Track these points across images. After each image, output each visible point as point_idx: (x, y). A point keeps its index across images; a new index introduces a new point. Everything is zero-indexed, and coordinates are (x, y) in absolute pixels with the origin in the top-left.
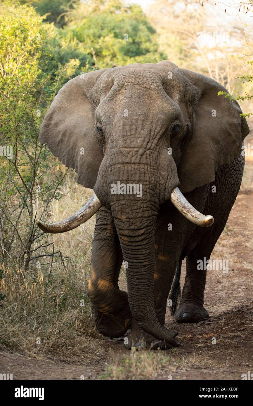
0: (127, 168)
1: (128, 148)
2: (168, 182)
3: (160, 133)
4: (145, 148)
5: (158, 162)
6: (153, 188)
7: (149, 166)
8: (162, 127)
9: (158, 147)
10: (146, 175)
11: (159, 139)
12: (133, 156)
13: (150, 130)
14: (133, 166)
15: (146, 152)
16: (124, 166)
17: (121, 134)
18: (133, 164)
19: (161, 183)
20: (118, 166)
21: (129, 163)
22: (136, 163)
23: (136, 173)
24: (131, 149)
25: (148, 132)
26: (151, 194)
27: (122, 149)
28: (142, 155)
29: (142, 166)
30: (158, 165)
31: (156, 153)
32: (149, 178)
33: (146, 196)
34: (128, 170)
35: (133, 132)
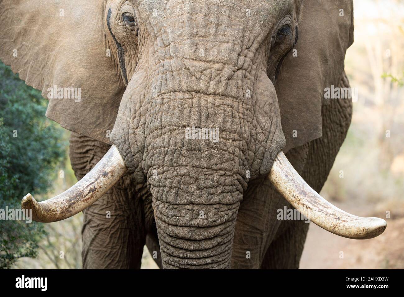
0: (199, 102)
1: (202, 61)
2: (270, 138)
3: (260, 39)
4: (235, 65)
5: (254, 96)
6: (245, 147)
7: (241, 103)
8: (264, 25)
9: (254, 67)
10: (234, 120)
11: (257, 50)
12: (211, 79)
13: (244, 31)
14: (210, 99)
15: (236, 74)
16: (192, 98)
17: (187, 30)
18: (211, 94)
19: (259, 139)
20: (180, 95)
21: (202, 93)
22: (218, 94)
23: (215, 115)
24: (208, 65)
25: (241, 34)
26: (241, 160)
27: (189, 63)
28: (230, 78)
29: (229, 101)
30: (254, 102)
31: (252, 78)
32: (241, 127)
33: (233, 162)
34: (200, 107)
35: (213, 30)
